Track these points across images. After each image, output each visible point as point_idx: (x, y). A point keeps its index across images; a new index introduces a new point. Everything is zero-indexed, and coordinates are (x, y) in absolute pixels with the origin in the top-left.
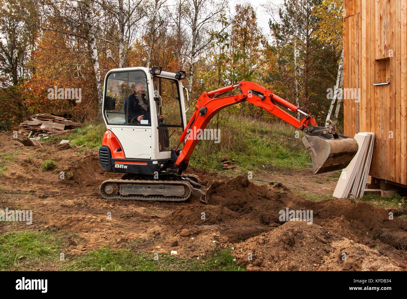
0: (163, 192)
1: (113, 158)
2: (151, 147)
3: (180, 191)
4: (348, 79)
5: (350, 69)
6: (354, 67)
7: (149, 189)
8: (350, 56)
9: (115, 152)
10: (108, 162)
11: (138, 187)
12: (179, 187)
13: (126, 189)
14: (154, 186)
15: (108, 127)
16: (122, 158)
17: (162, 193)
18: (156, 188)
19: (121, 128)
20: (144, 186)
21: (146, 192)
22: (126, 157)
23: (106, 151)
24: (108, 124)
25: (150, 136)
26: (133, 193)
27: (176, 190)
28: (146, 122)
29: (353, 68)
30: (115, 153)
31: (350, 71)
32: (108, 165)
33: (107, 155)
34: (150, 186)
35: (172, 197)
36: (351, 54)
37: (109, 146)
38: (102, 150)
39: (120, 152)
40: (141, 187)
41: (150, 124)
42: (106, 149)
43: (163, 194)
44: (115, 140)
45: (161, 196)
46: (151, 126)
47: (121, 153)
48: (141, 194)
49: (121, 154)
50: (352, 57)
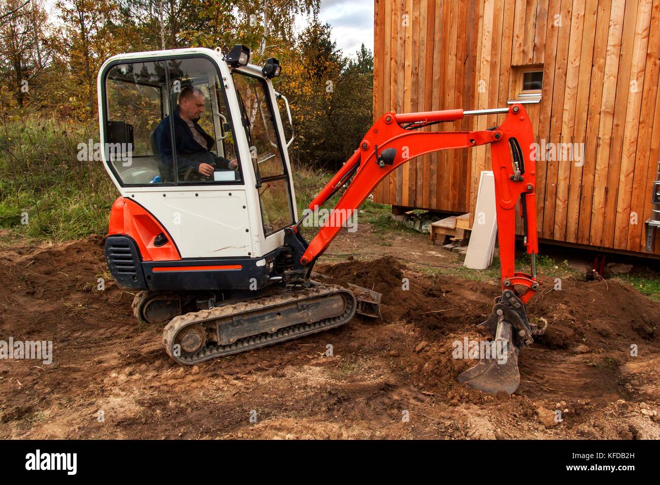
0: (305, 316)
1: (146, 260)
2: (247, 231)
3: (335, 306)
4: (383, 91)
5: (387, 75)
6: (396, 74)
7: (278, 317)
8: (388, 58)
9: (150, 246)
10: (134, 271)
11: (255, 318)
12: (333, 300)
13: (231, 328)
14: (286, 308)
15: (125, 192)
16: (172, 258)
17: (303, 318)
18: (292, 311)
19: (163, 193)
20: (268, 312)
21: (273, 325)
22: (183, 256)
23: (127, 247)
24: (123, 185)
25: (244, 207)
26: (246, 335)
27: (327, 307)
28: (230, 175)
29: (393, 74)
30: (152, 249)
31: (387, 80)
32: (134, 276)
33: (130, 255)
34: (280, 310)
35: (324, 321)
36: (389, 54)
37: (131, 234)
38: (114, 246)
39: (165, 246)
40: (262, 318)
41: (239, 180)
42: (124, 243)
43: (306, 320)
44: (147, 221)
45: (304, 325)
46: (244, 184)
47: (169, 248)
48: (263, 331)
49: (167, 251)
50: (391, 59)
